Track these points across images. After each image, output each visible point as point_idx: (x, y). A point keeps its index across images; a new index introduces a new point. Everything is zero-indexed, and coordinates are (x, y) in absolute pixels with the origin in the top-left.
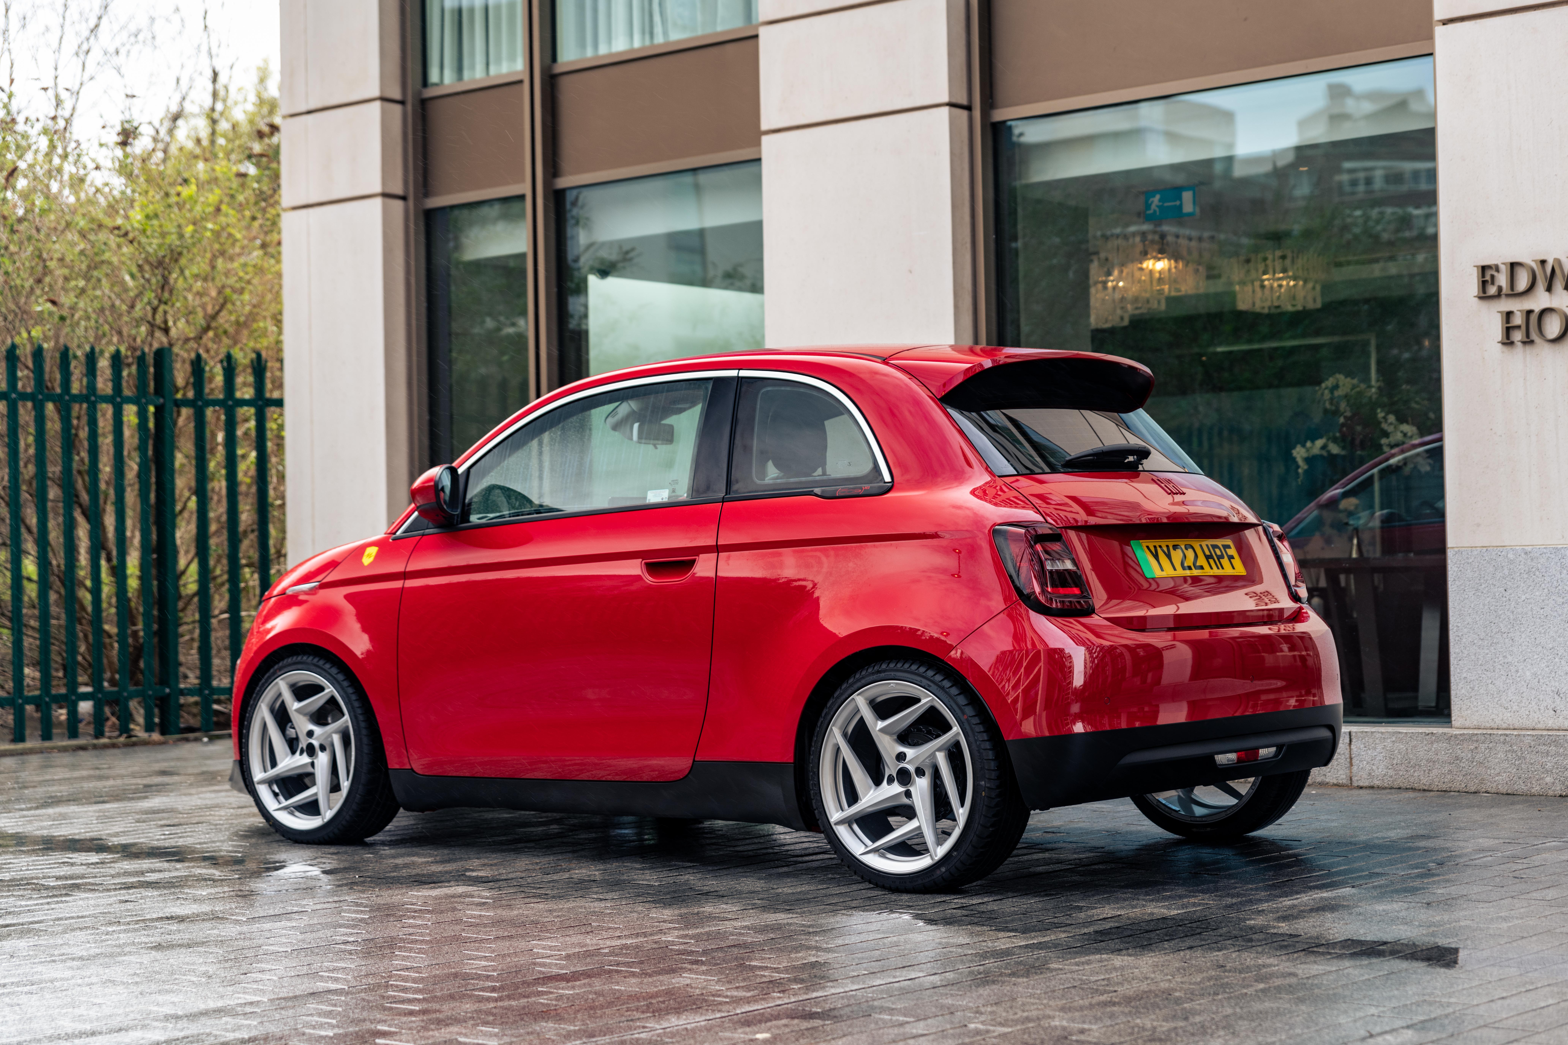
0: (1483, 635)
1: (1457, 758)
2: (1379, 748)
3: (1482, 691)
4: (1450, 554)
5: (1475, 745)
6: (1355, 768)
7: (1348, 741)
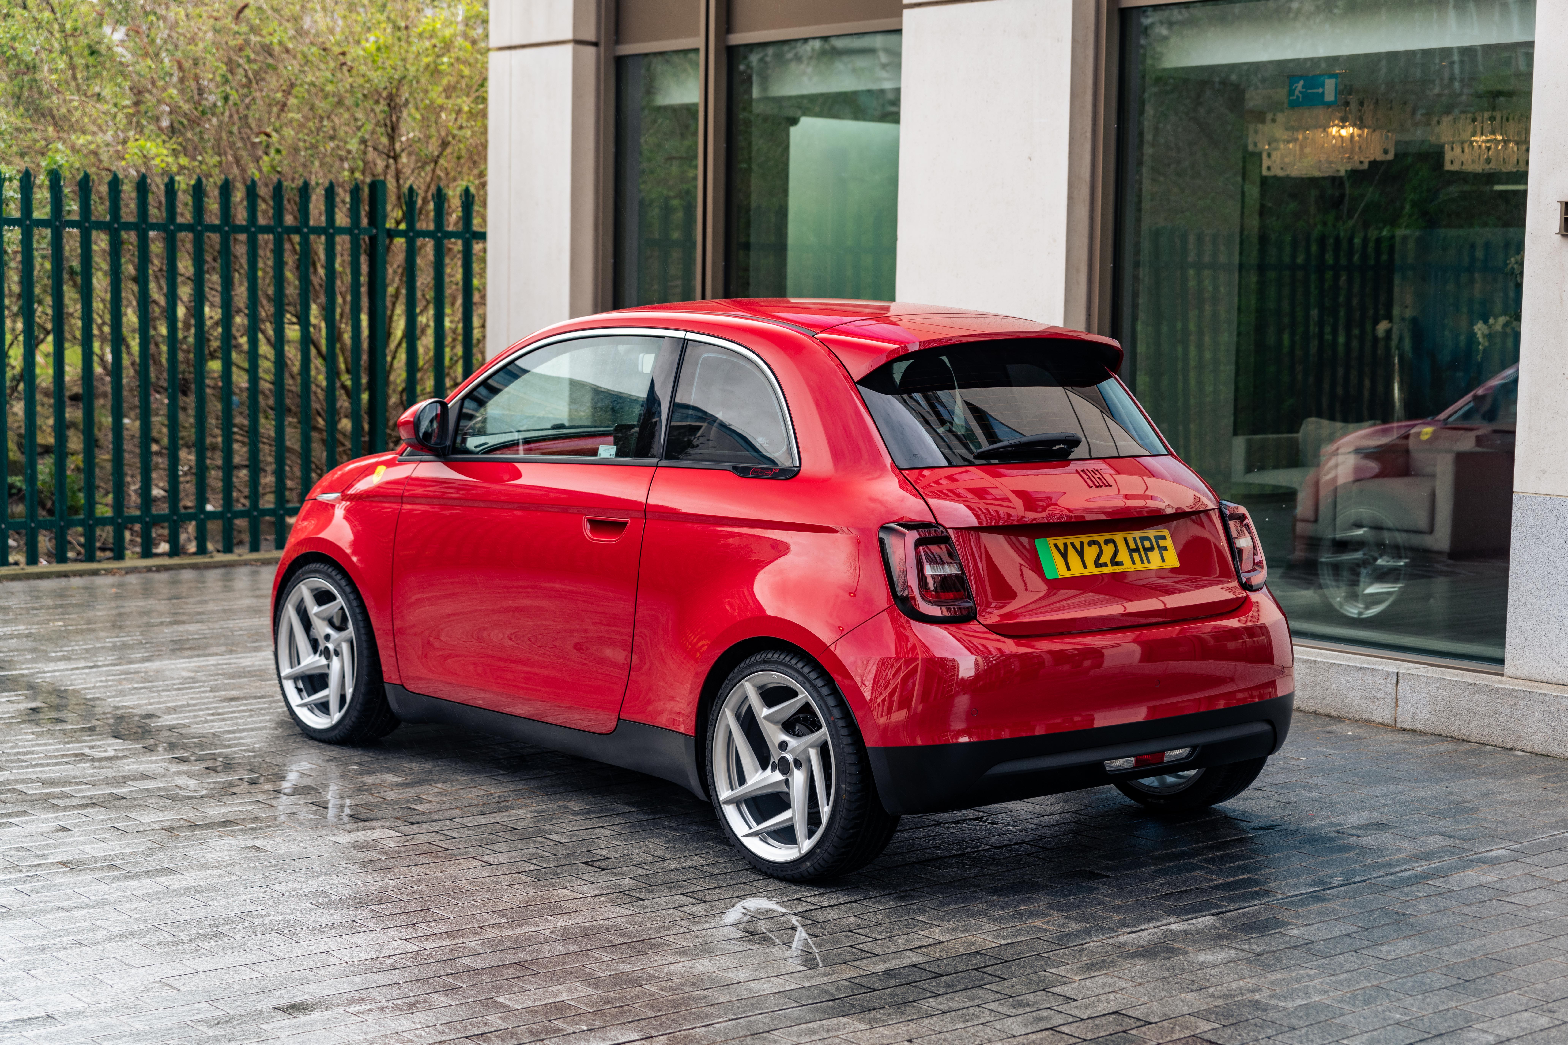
0: (1540, 585)
1: (1496, 712)
2: (1424, 691)
3: (1535, 642)
4: (1515, 498)
5: (1515, 701)
6: (1400, 709)
7: (1395, 681)
